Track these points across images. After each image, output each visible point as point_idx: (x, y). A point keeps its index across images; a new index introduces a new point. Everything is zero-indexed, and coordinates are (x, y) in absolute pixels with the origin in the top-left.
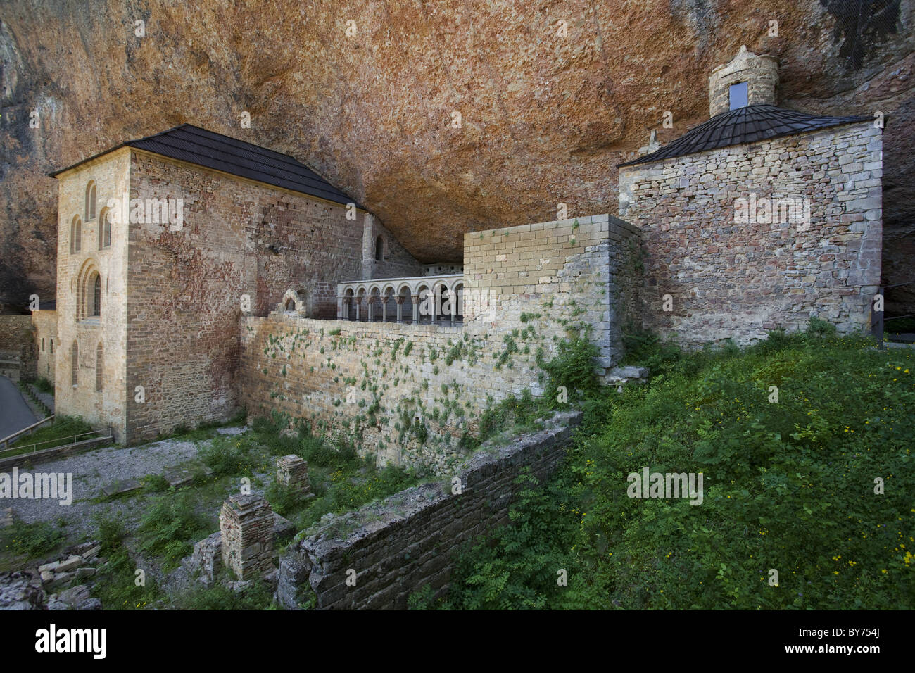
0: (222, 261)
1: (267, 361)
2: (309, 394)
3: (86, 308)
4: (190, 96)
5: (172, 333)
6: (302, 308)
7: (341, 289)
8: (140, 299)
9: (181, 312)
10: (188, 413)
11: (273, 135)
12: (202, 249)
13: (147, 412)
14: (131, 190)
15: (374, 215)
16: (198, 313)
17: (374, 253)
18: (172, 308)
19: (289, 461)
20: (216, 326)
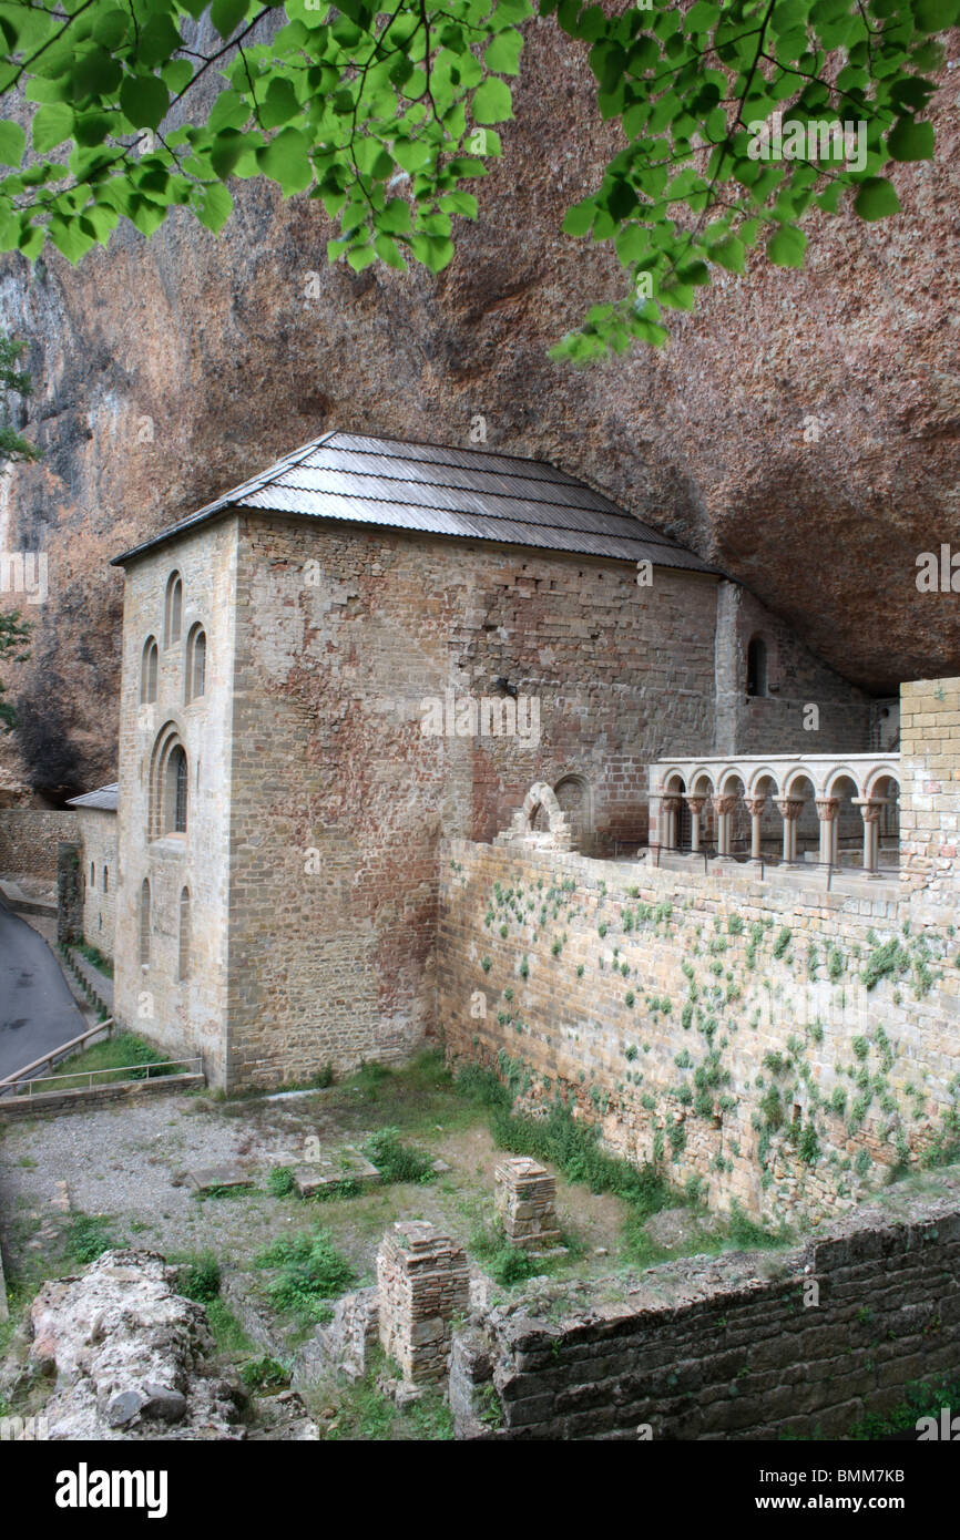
0: (402, 719)
1: (489, 943)
2: (574, 1025)
3: (163, 816)
6: (564, 827)
7: (657, 776)
8: (253, 805)
9: (323, 830)
10: (334, 1041)
11: (506, 421)
12: (363, 696)
13: (262, 1034)
14: (238, 591)
15: (739, 585)
16: (355, 832)
17: (743, 679)
18: (307, 823)
19: (519, 1170)
20: (389, 859)
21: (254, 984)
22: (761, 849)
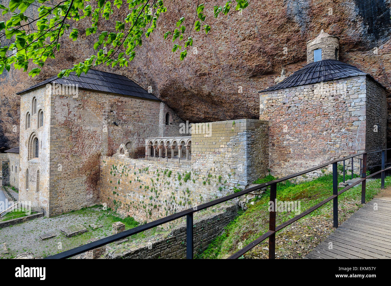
0: (92, 131)
1: (111, 178)
2: (129, 193)
3: (32, 154)
4: (77, 49)
5: (69, 165)
6: (127, 153)
7: (147, 141)
8: (56, 151)
9: (73, 156)
10: (76, 202)
12: (83, 126)
13: (58, 202)
14: (51, 102)
15: (164, 103)
16: (81, 156)
17: (165, 122)
18: (69, 154)
19: (117, 224)
20: (89, 161)
21: (56, 191)
22: (167, 155)
